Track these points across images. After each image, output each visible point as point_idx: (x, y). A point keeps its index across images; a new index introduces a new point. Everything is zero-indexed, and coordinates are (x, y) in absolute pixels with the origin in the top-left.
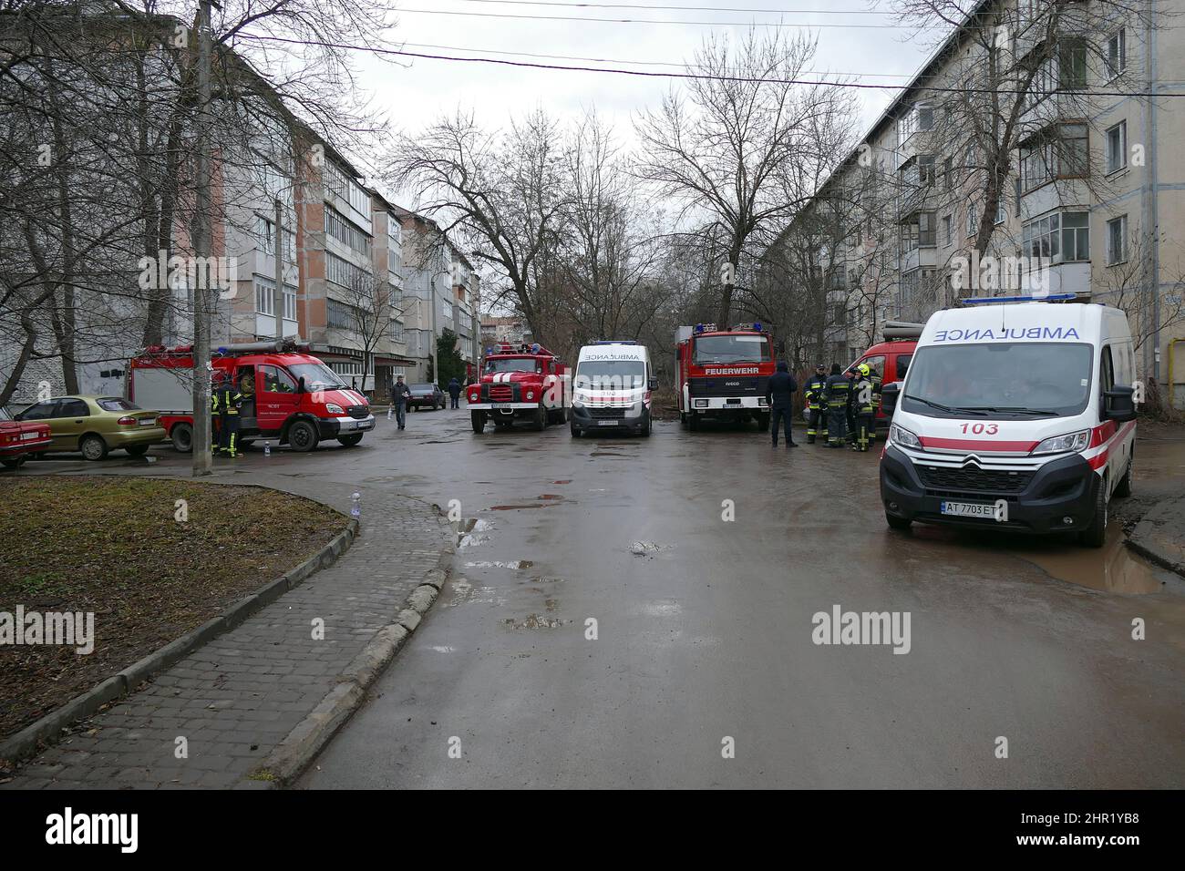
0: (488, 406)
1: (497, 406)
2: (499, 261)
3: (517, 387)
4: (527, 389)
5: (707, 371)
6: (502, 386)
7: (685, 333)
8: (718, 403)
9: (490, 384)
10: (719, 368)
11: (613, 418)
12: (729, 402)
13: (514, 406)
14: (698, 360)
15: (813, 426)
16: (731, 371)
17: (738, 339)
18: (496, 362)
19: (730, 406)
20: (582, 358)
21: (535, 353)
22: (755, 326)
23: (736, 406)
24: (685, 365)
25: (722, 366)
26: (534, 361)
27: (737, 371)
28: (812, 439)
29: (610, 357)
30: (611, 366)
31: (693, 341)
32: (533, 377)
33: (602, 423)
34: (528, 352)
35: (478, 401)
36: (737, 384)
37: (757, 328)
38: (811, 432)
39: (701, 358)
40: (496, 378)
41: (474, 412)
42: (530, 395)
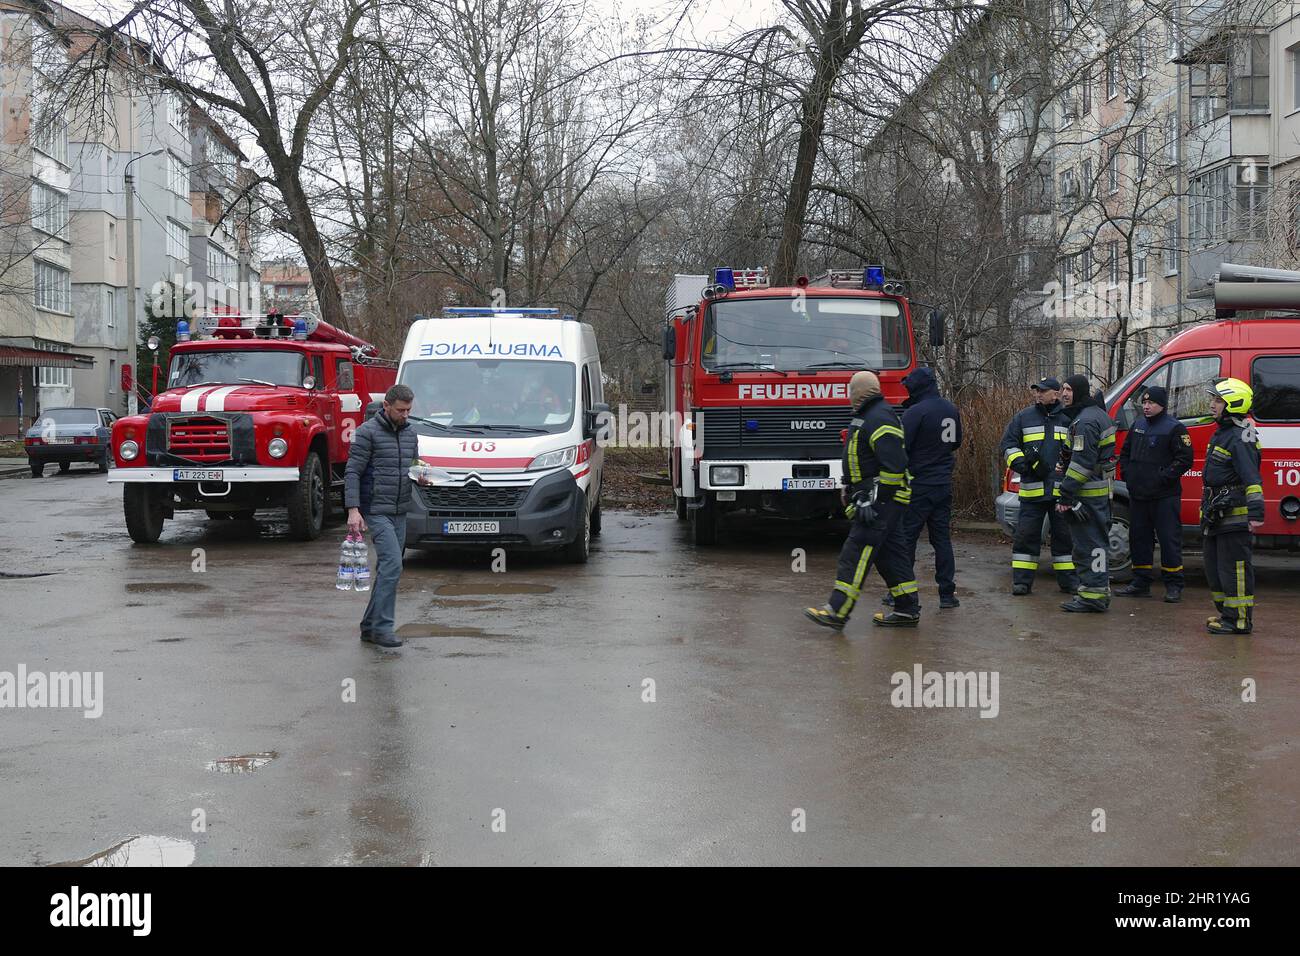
0: (164, 475)
1: (189, 474)
2: (233, 105)
3: (244, 424)
4: (268, 431)
5: (742, 390)
6: (203, 422)
7: (688, 291)
8: (768, 474)
9: (172, 416)
10: (773, 382)
11: (487, 515)
12: (797, 472)
13: (232, 475)
14: (720, 360)
15: (1027, 544)
16: (804, 391)
17: (825, 307)
18: (201, 359)
19: (801, 484)
20: (412, 351)
21: (302, 335)
22: (869, 273)
23: (816, 484)
24: (686, 377)
25: (782, 378)
26: (297, 357)
27: (821, 392)
28: (1024, 583)
29: (485, 348)
30: (487, 373)
31: (706, 312)
32: (291, 400)
33: (457, 527)
34: (284, 332)
35: (140, 463)
36: (821, 425)
37: (873, 281)
38: (1022, 562)
39: (726, 355)
40: (189, 402)
41: (131, 488)
42: (277, 447)
